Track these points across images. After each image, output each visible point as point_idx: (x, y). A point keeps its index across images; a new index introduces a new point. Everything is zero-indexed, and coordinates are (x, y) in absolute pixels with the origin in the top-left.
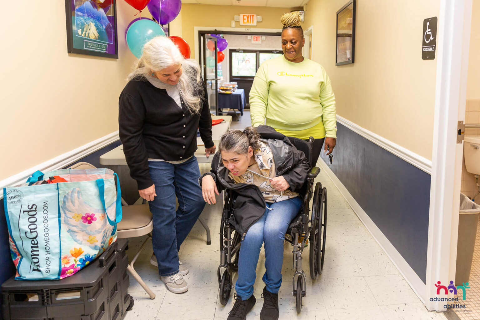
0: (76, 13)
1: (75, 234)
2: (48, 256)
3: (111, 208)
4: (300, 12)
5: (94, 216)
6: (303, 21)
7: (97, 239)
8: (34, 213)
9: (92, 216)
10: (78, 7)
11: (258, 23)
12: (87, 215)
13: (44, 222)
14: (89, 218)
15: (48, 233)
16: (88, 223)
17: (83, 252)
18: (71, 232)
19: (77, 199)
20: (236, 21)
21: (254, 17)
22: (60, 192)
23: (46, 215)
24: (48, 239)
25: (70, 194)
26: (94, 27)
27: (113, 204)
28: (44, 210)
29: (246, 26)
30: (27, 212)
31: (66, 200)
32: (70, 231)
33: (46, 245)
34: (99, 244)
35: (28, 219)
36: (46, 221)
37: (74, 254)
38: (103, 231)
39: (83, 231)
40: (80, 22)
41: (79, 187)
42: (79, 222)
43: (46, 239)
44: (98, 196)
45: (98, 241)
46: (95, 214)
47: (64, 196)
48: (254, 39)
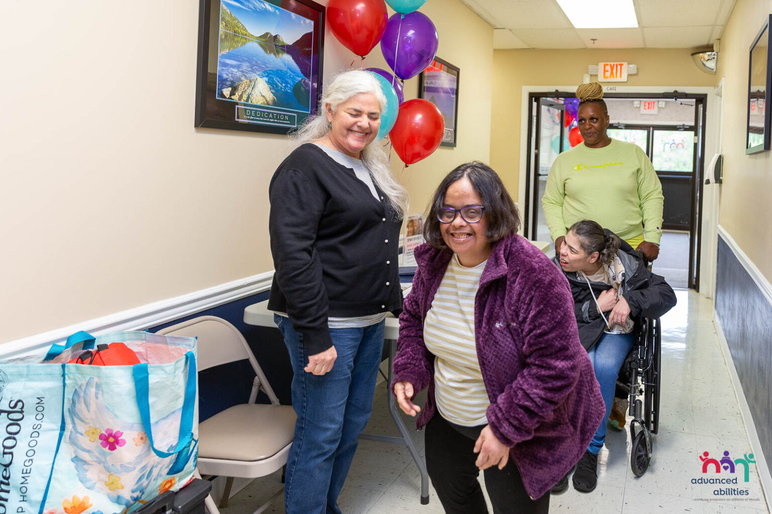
0: (221, 61)
1: (86, 467)
2: (23, 504)
3: (170, 420)
4: (709, 55)
5: (121, 435)
6: (715, 70)
7: (123, 483)
8: (19, 416)
9: (117, 435)
10: (227, 51)
11: (629, 77)
12: (109, 432)
13: (33, 435)
14: (111, 440)
15: (31, 460)
16: (109, 449)
17: (91, 505)
18: (78, 461)
19: (95, 398)
20: (591, 75)
21: (623, 67)
22: (67, 382)
23: (39, 422)
24: (28, 471)
25: (83, 388)
26: (266, 84)
27: (173, 413)
28: (38, 413)
29: (609, 82)
30: (6, 414)
31: (76, 398)
32: (76, 459)
33: (22, 483)
34: (127, 495)
35: (6, 426)
36: (35, 435)
37: (70, 508)
38: (139, 467)
39: (100, 462)
40: (230, 75)
41: (99, 377)
42: (94, 444)
43: (25, 472)
44: (134, 397)
45: (123, 488)
46: (122, 433)
47: (74, 390)
48: (645, 106)
